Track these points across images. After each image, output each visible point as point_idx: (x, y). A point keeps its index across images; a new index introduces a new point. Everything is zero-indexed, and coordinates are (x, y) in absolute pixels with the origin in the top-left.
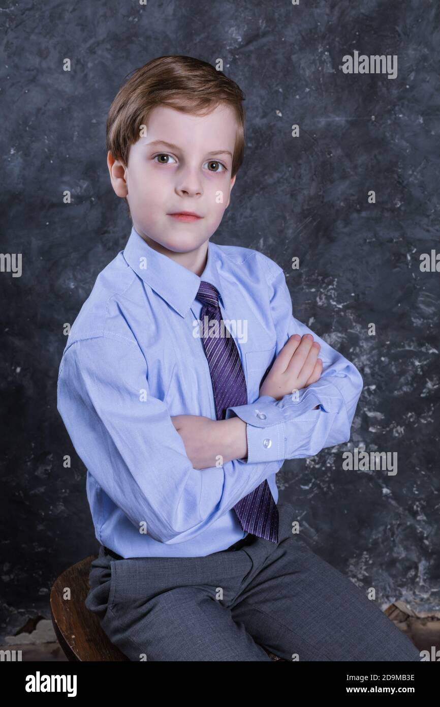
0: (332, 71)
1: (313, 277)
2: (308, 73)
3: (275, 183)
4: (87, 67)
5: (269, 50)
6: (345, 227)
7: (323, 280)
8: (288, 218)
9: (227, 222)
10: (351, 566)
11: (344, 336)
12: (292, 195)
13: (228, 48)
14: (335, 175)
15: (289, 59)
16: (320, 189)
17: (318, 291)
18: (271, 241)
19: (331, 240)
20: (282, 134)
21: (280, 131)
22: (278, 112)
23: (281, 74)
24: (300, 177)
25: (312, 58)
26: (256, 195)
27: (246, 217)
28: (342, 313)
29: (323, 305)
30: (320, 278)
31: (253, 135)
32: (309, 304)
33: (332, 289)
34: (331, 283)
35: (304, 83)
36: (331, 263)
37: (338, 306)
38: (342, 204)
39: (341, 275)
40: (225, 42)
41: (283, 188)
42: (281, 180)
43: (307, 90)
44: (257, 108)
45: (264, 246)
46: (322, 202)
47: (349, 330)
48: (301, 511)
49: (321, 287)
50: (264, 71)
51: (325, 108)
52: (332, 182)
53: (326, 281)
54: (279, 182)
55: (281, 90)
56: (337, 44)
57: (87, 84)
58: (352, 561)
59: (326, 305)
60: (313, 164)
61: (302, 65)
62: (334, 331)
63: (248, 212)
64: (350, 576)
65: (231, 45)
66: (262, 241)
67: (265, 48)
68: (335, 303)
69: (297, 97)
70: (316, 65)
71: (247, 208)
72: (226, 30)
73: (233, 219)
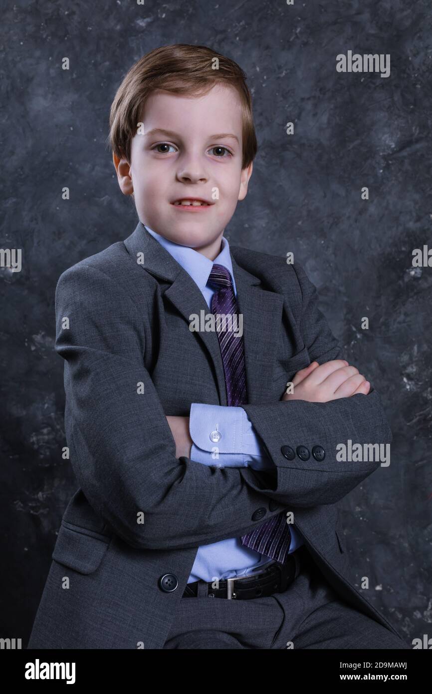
5: (423, 155)
13: (381, 154)
18: (425, 347)
22: (431, 216)
26: (411, 300)
27: (399, 323)
40: (378, 149)
44: (411, 212)
50: (418, 176)
63: (402, 318)
65: (384, 151)
66: (415, 348)
67: (419, 154)
71: (400, 313)
72: (379, 137)
73: (386, 324)
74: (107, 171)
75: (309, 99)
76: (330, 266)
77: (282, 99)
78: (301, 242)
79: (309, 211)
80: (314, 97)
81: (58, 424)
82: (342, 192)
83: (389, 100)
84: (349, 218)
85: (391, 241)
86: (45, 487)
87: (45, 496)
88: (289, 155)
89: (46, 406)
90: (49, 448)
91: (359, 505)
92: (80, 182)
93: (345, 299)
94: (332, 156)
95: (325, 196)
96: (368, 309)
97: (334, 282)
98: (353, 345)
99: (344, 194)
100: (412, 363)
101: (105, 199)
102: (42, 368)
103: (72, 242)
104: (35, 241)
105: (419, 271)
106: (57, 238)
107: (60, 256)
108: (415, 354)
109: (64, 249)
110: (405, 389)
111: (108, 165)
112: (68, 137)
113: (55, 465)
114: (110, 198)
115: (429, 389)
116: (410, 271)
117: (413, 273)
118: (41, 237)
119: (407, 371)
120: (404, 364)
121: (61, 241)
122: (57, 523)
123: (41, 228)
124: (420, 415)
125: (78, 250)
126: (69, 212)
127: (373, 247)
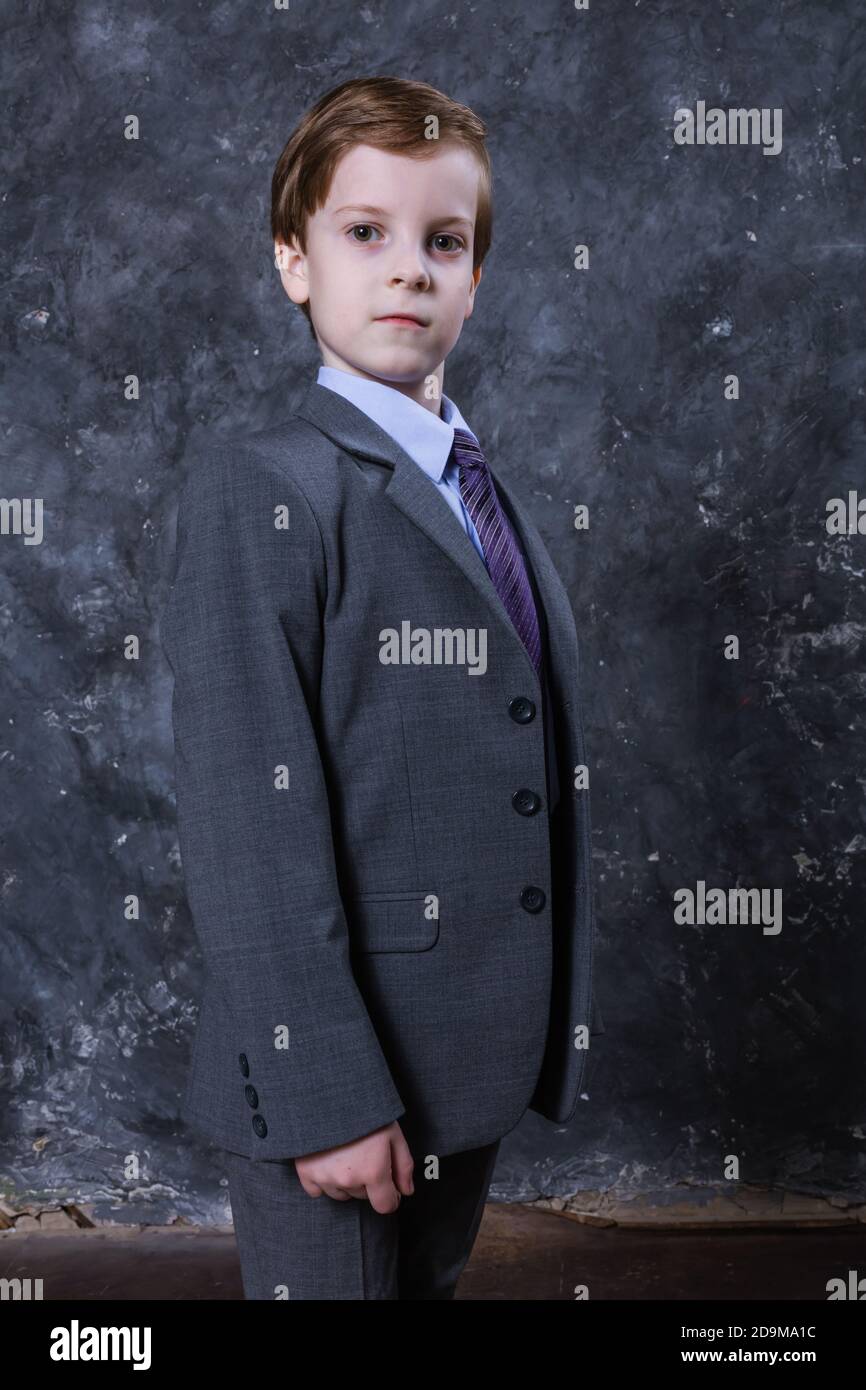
0: (840, 166)
1: (810, 520)
2: (800, 169)
3: (744, 354)
8: (766, 415)
9: (661, 421)
11: (865, 628)
12: (773, 375)
14: (848, 341)
16: (823, 365)
17: (819, 545)
18: (736, 454)
19: (842, 455)
20: (757, 271)
21: (753, 266)
22: (749, 234)
23: (756, 171)
24: (787, 344)
25: (809, 144)
26: (712, 374)
27: (693, 413)
28: (863, 587)
29: (827, 571)
31: (707, 272)
32: (803, 568)
33: (843, 542)
35: (794, 186)
37: (856, 573)
38: (860, 391)
40: (662, 119)
41: (757, 363)
42: (755, 349)
43: (800, 197)
44: (714, 227)
45: (722, 464)
46: (826, 388)
48: (787, 967)
49: (824, 538)
50: (727, 166)
51: (831, 228)
52: (842, 353)
54: (750, 351)
55: (754, 197)
56: (849, 123)
59: (833, 571)
60: (809, 322)
61: (790, 157)
62: (848, 620)
63: (697, 405)
66: (720, 455)
68: (849, 568)
70: (814, 156)
71: (695, 396)
72: (664, 100)
73: (671, 415)
75: (547, 34)
76: (579, 316)
77: (502, 33)
78: (531, 276)
79: (546, 224)
80: (556, 33)
81: (121, 581)
82: (602, 193)
83: (681, 37)
84: (612, 235)
85: (681, 275)
86: (97, 687)
87: (95, 702)
88: (512, 129)
89: (100, 549)
90: (103, 621)
91: (623, 719)
92: (161, 170)
93: (604, 373)
94: (586, 132)
95: (572, 199)
96: (642, 389)
97: (585, 343)
98: (616, 450)
99: (604, 196)
100: (713, 481)
101: (203, 199)
102: (94, 486)
103: (146, 272)
104: (84, 270)
105: (727, 326)
106: (121, 266)
107: (125, 296)
108: (719, 465)
109: (133, 284)
110: (701, 524)
111: (208, 142)
112: (141, 95)
113: (114, 649)
114: (211, 198)
115: (741, 525)
116: (712, 327)
117: (717, 330)
118: (94, 263)
119: (705, 494)
120: (700, 481)
121: (128, 270)
122: (117, 748)
123: (94, 248)
124: (727, 568)
125: (156, 285)
126: (142, 221)
127: (651, 285)
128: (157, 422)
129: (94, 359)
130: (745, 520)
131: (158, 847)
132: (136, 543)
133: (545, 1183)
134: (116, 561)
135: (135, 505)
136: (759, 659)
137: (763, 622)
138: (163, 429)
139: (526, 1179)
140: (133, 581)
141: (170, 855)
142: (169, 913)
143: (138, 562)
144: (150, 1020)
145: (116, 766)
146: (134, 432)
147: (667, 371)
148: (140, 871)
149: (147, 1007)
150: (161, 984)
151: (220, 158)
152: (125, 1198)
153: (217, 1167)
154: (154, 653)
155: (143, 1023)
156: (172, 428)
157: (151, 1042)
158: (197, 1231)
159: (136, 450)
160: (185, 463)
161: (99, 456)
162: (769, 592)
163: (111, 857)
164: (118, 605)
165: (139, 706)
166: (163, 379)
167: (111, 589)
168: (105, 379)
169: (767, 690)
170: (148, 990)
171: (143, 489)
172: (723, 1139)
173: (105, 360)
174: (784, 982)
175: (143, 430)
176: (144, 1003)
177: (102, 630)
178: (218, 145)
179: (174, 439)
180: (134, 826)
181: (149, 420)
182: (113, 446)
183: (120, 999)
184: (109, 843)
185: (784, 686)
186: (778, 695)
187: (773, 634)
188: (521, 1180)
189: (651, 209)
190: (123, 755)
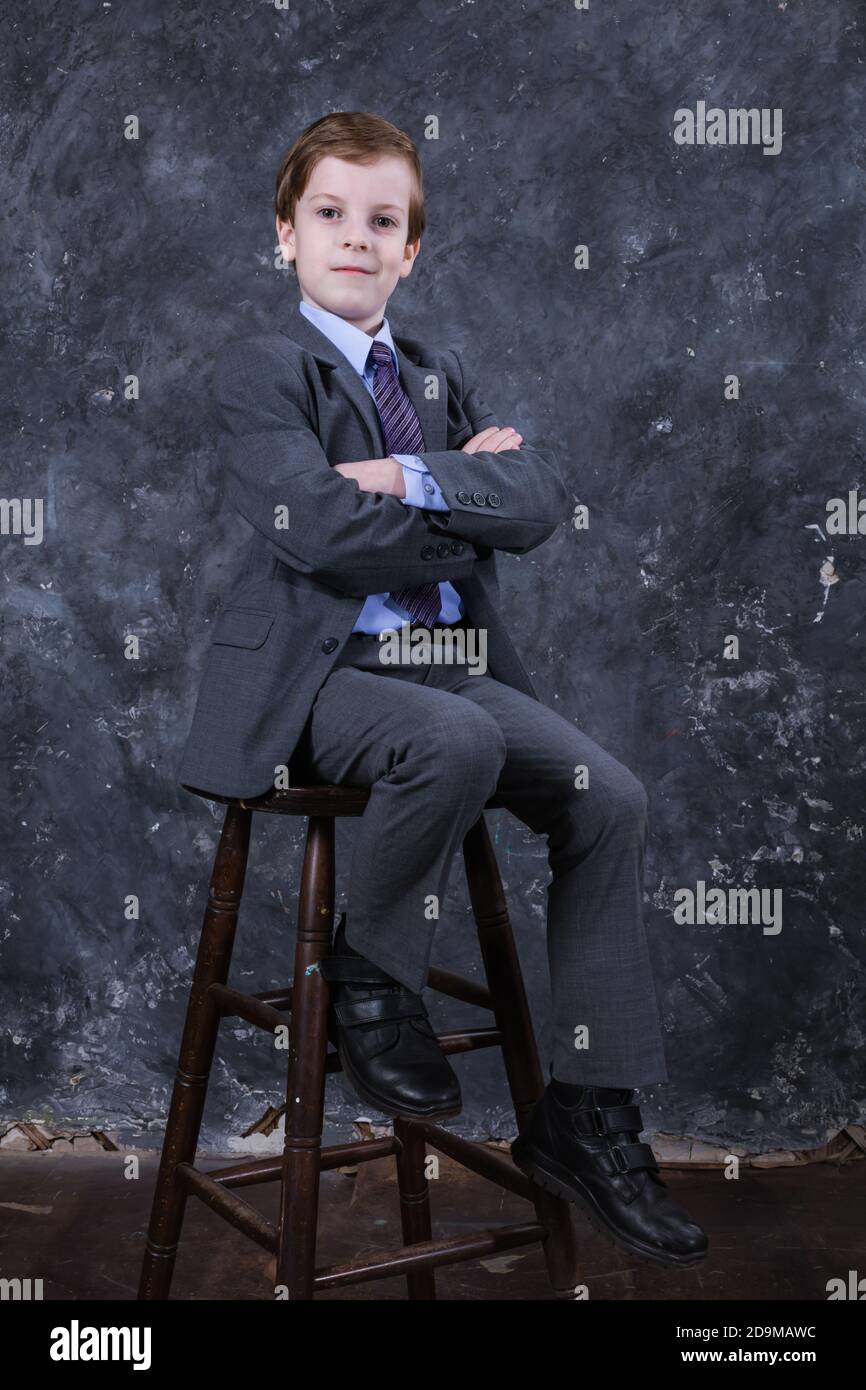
0: (765, 298)
1: (732, 586)
2: (732, 299)
3: (681, 448)
4: (434, 279)
5: (681, 267)
6: (779, 515)
7: (745, 591)
8: (698, 498)
9: (612, 499)
10: (778, 1056)
11: (774, 676)
12: (705, 466)
13: (625, 262)
14: (767, 441)
15: (707, 280)
16: (746, 460)
17: (738, 606)
18: (672, 529)
19: (760, 533)
20: (694, 381)
21: (691, 376)
22: (689, 350)
23: (696, 300)
24: (717, 441)
25: (739, 279)
27: (639, 494)
28: (773, 642)
29: (744, 628)
30: (741, 588)
31: (653, 380)
32: (724, 625)
33: (758, 605)
34: (757, 596)
35: (727, 312)
36: (758, 567)
37: (767, 631)
38: (776, 482)
39: (772, 584)
40: (621, 254)
41: (692, 456)
42: (691, 444)
43: (732, 322)
44: (661, 343)
45: (661, 537)
46: (748, 478)
47: (782, 669)
48: (701, 955)
49: (742, 601)
50: (673, 294)
51: (755, 348)
52: (762, 450)
53: (750, 592)
54: (687, 446)
55: (694, 321)
56: (774, 263)
57: (432, 301)
58: (781, 1047)
59: (748, 628)
60: (735, 423)
61: (724, 289)
62: (760, 669)
63: (642, 487)
64: (774, 1073)
65: (629, 258)
66: (659, 529)
67: (676, 265)
68: (762, 626)
69: (717, 331)
70: (744, 289)
71: (640, 480)
72: (623, 239)
73: (620, 495)
74: (250, 266)
75: (530, 182)
76: (548, 411)
77: (494, 180)
78: (510, 377)
79: (523, 336)
80: (537, 179)
81: (163, 613)
82: (570, 313)
83: (639, 189)
84: (577, 347)
85: (632, 381)
86: (140, 700)
87: (138, 713)
89: (148, 586)
90: (148, 645)
92: (211, 279)
93: (567, 458)
94: (559, 262)
95: (546, 317)
96: (597, 473)
97: (552, 434)
99: (571, 314)
100: (653, 551)
101: (244, 305)
102: (145, 535)
103: (195, 362)
104: (145, 358)
105: (668, 424)
106: (174, 356)
107: (177, 381)
108: (658, 538)
109: (183, 372)
110: (639, 586)
111: (250, 259)
112: (197, 217)
113: (156, 669)
114: (251, 304)
115: (675, 587)
116: (656, 425)
117: (660, 427)
118: (153, 353)
119: (646, 561)
120: (642, 550)
121: (181, 359)
122: (154, 752)
123: (153, 341)
124: (661, 622)
125: (204, 373)
126: (194, 320)
127: (608, 389)
128: (199, 484)
129: (149, 432)
130: (678, 584)
131: (185, 835)
132: (177, 583)
133: (494, 1127)
134: (160, 597)
135: (179, 553)
136: (686, 698)
137: (690, 667)
138: (204, 491)
139: (479, 1123)
140: (174, 614)
141: (194, 841)
142: (191, 890)
143: (179, 600)
144: (172, 978)
145: (153, 766)
146: (179, 492)
147: (617, 458)
148: (169, 855)
149: (171, 968)
150: (182, 949)
151: (259, 271)
152: (144, 1127)
153: (222, 1104)
154: (189, 675)
155: (166, 980)
156: (211, 490)
157: (172, 997)
158: (204, 1155)
159: (181, 507)
160: (221, 519)
161: (150, 511)
162: (696, 644)
163: (146, 842)
164: (161, 634)
165: (174, 717)
166: (205, 450)
167: (155, 620)
168: (158, 447)
169: (691, 724)
170: (172, 954)
171: (185, 539)
172: (643, 1095)
173: (158, 433)
174: (698, 966)
175: (187, 491)
176: (168, 965)
177: (147, 654)
178: (259, 262)
179: (212, 499)
180: (166, 817)
181: (193, 483)
182: (162, 502)
183: (147, 959)
184: (145, 830)
185: (705, 722)
186: (700, 728)
187: (698, 678)
188: (475, 1124)
189: (610, 326)
190: (160, 757)
